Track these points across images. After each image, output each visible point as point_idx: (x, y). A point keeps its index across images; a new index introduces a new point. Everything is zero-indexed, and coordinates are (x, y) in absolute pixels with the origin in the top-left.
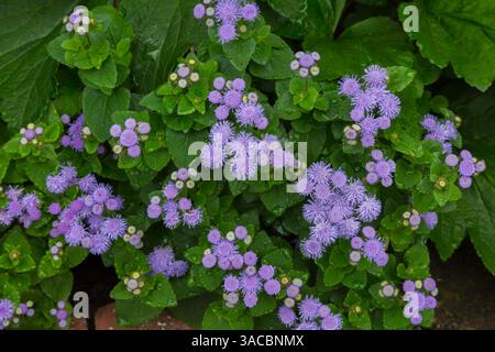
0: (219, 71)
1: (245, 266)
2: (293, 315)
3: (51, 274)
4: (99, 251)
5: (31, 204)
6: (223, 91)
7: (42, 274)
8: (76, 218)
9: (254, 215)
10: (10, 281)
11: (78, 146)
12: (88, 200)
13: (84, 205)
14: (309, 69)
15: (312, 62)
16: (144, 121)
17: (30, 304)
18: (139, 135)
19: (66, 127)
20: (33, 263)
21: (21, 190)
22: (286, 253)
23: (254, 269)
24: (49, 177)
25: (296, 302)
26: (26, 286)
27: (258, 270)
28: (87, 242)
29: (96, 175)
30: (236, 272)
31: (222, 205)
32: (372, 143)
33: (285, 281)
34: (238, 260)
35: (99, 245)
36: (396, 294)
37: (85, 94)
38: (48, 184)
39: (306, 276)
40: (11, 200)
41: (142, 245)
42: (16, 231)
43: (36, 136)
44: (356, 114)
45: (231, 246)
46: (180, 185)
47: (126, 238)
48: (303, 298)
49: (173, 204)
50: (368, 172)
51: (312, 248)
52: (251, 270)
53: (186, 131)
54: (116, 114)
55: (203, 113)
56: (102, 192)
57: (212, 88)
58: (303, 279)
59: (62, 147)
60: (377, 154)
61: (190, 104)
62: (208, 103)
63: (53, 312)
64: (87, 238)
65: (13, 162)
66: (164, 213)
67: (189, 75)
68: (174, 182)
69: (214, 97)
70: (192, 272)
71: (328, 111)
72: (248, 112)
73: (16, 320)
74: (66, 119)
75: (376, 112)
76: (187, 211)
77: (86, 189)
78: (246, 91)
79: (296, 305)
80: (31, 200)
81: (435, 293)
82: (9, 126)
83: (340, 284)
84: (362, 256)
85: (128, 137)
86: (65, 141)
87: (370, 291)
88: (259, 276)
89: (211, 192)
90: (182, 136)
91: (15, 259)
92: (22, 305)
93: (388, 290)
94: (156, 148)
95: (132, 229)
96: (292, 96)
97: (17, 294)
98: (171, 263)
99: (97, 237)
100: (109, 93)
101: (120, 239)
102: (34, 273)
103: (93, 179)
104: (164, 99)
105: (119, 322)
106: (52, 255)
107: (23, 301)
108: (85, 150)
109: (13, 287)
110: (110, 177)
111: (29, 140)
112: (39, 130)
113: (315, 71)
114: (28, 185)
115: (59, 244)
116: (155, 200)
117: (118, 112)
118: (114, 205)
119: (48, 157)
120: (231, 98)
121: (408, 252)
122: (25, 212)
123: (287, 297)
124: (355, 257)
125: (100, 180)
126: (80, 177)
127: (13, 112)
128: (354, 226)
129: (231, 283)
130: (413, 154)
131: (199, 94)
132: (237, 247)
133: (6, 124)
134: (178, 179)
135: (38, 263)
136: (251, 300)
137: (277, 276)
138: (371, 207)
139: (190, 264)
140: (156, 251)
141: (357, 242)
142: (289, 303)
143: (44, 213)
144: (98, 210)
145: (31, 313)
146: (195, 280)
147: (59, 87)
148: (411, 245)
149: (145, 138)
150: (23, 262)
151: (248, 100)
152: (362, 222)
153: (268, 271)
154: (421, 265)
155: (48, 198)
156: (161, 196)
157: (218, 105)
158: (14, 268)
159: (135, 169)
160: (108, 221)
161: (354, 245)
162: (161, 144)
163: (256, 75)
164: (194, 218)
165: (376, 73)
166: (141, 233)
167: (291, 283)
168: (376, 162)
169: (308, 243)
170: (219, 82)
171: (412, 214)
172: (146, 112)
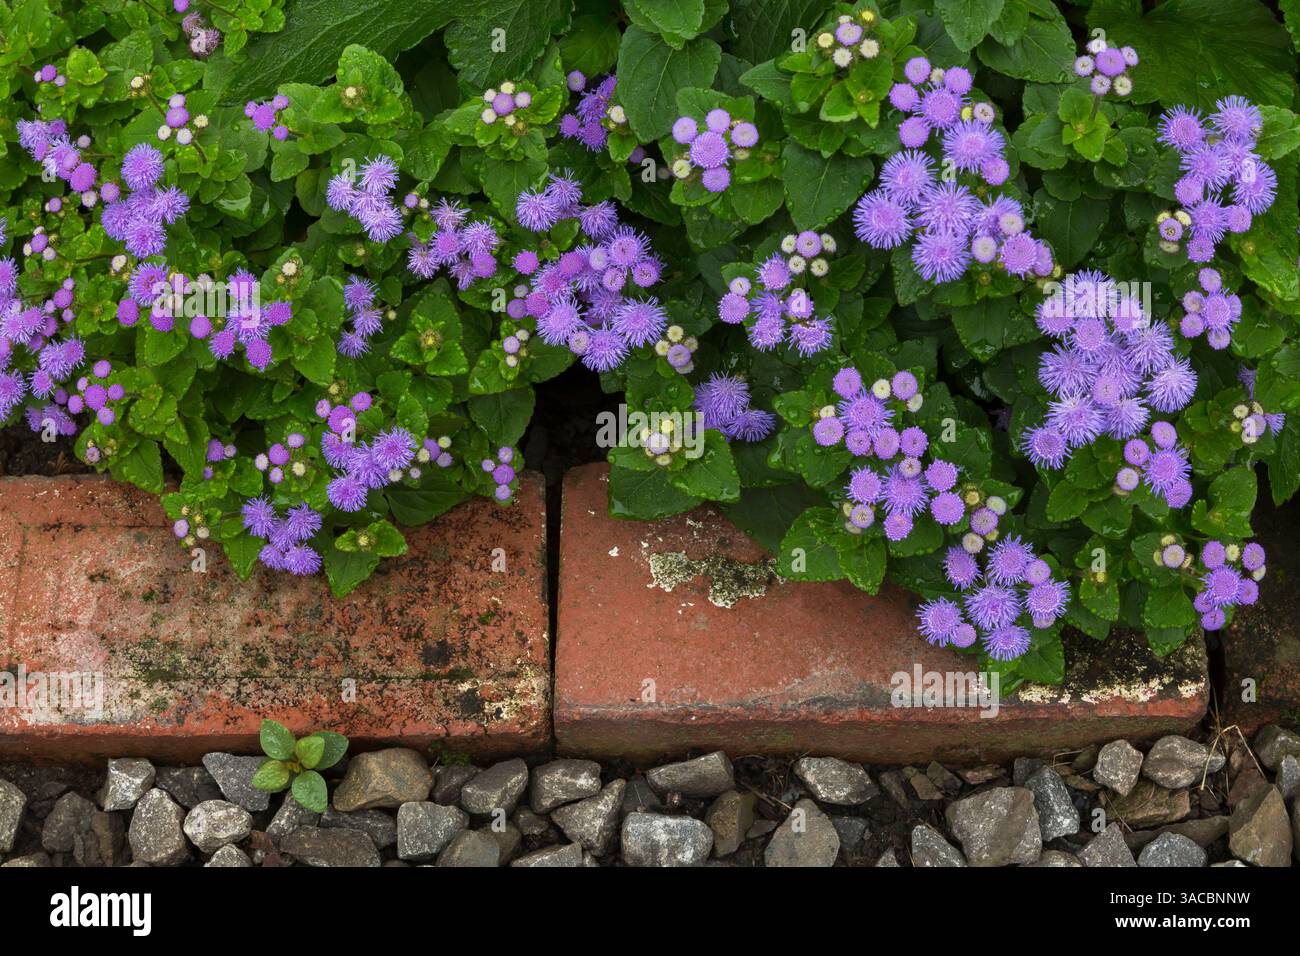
0: (916, 41)
1: (900, 455)
2: (972, 568)
3: (495, 388)
4: (602, 365)
5: (481, 244)
6: (924, 88)
7: (476, 386)
8: (568, 290)
9: (929, 349)
10: (412, 389)
11: (592, 140)
12: (597, 258)
13: (586, 266)
14: (1113, 79)
15: (1122, 68)
16: (744, 118)
17: (445, 442)
18: (731, 144)
19: (575, 97)
20: (465, 361)
21: (464, 211)
22: (983, 439)
23: (917, 466)
24: (525, 196)
25: (987, 543)
26: (441, 405)
27: (924, 468)
28: (580, 343)
29: (618, 204)
30: (878, 464)
31: (867, 316)
32: (1209, 254)
33: (974, 498)
34: (888, 442)
35: (603, 353)
36: (1187, 565)
37: (627, 38)
38: (521, 208)
39: (1016, 494)
40: (441, 229)
41: (690, 368)
42: (439, 289)
43: (515, 109)
44: (1188, 190)
45: (878, 409)
46: (797, 265)
47: (661, 348)
48: (1001, 538)
49: (776, 302)
50: (1186, 313)
51: (1044, 446)
52: (910, 467)
53: (826, 154)
54: (685, 93)
55: (874, 125)
56: (628, 246)
57: (901, 78)
58: (1008, 501)
59: (559, 136)
60: (1211, 279)
61: (849, 100)
62: (886, 105)
63: (488, 465)
64: (583, 336)
65: (455, 151)
66: (753, 317)
67: (859, 43)
68: (787, 257)
69: (903, 96)
70: (780, 438)
71: (1126, 166)
72: (973, 143)
73: (416, 473)
74: (578, 81)
75: (1226, 195)
76: (802, 321)
77: (593, 231)
78: (969, 98)
79: (985, 550)
80: (481, 235)
81: (1259, 575)
82: (461, 78)
83: (1077, 519)
84: (1141, 480)
85: (708, 147)
86: (569, 126)
87: (1133, 545)
88: (925, 482)
89: (851, 284)
90: (818, 163)
91: (430, 348)
92: (431, 443)
93: (1173, 554)
94: (757, 177)
95: (676, 332)
96: (1062, 125)
97: (423, 418)
98: (739, 412)
99: (602, 335)
100: (678, 46)
101: (649, 347)
102: (460, 382)
103: (610, 212)
104: (794, 81)
105: (611, 505)
106: (505, 354)
107: (434, 434)
108: (605, 151)
109: (415, 402)
110: (645, 212)
111: (500, 116)
112: (523, 100)
113: (1124, 87)
114: (478, 201)
115: (523, 335)
116: (740, 286)
117: (690, 90)
118: (647, 276)
119: (528, 154)
120: (939, 106)
121: (1220, 479)
122: (464, 256)
123: (970, 530)
124: (1127, 479)
125: (626, 217)
126: (584, 204)
127: (474, 51)
128: (1137, 415)
129: (864, 484)
130: (1278, 292)
131: (869, 84)
132: (889, 413)
133: (456, 72)
134: (796, 253)
135: (472, 364)
136: (899, 527)
137: (959, 486)
138: (1177, 382)
139: (779, 423)
140: (714, 383)
141: (1137, 450)
142: (973, 543)
143: (502, 264)
144: (614, 282)
145: (445, 461)
146: (784, 457)
147: (575, 15)
148: (1228, 466)
149: (742, 155)
150: (443, 357)
151: (973, 118)
152: (1152, 409)
153: (944, 473)
154: (1239, 509)
155: (514, 237)
156: (753, 278)
157: (908, 115)
158: (426, 364)
159: (703, 209)
160: (631, 308)
161: (1130, 455)
162: (768, 171)
163: (987, 63)
164: (814, 338)
165: (1238, 113)
166: (693, 344)
167: (983, 505)
168: (1206, 293)
169: (1040, 433)
170: (918, 67)
171: (1251, 412)
172: (751, 100)
